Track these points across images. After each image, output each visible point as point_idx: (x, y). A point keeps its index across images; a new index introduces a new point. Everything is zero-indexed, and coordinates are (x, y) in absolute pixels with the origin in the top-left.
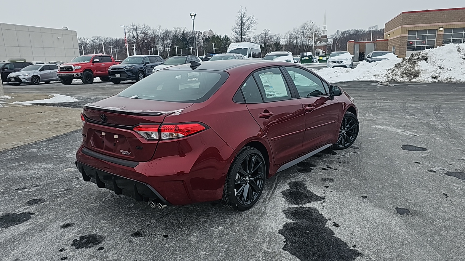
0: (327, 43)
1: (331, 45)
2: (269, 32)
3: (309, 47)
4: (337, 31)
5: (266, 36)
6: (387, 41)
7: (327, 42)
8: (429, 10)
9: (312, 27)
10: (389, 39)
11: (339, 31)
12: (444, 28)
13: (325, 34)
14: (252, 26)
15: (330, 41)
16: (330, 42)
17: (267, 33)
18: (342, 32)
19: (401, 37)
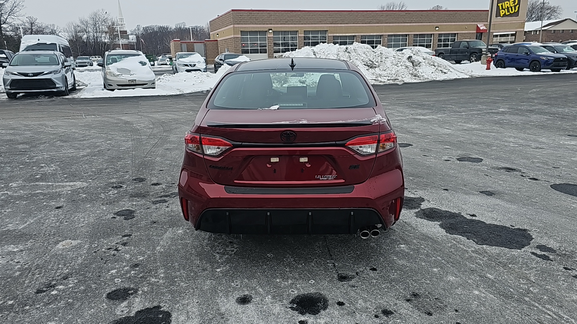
0: (129, 41)
1: (135, 44)
2: (37, 21)
3: (107, 45)
4: (138, 26)
5: (32, 27)
6: (216, 42)
7: (129, 39)
8: (253, 9)
9: (106, 18)
10: (218, 40)
11: (139, 26)
12: (273, 30)
13: (125, 29)
14: (17, 10)
15: (132, 38)
16: (132, 40)
17: (33, 22)
18: (144, 28)
19: (234, 38)
